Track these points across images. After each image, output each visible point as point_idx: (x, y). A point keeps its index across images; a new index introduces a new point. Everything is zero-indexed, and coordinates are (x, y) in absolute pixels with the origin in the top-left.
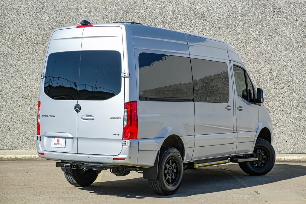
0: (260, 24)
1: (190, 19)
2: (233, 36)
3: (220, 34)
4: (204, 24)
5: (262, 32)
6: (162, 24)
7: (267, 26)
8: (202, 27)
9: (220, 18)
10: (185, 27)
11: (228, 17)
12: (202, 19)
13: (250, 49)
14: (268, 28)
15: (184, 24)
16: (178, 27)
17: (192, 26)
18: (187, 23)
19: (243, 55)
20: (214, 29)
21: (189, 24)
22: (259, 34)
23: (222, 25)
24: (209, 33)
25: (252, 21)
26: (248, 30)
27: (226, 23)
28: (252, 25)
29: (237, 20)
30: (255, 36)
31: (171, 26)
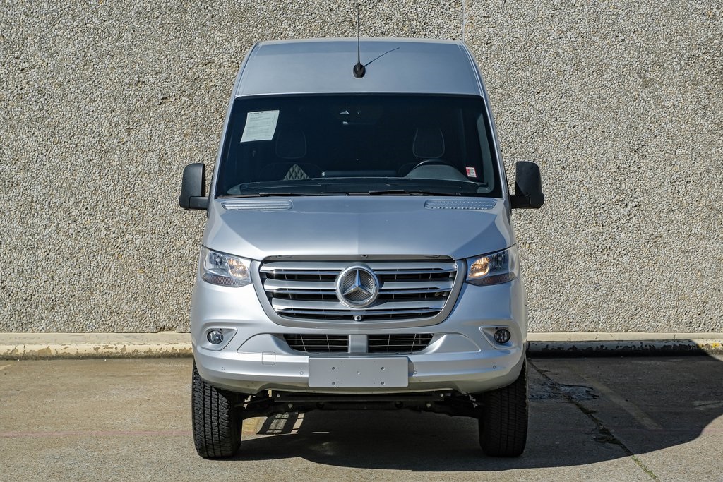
0: (241, 21)
1: (71, 12)
2: (176, 51)
3: (145, 47)
4: (106, 23)
5: (247, 41)
6: (3, 26)
7: (259, 26)
8: (100, 32)
9: (145, 9)
10: (61, 33)
11: (164, 5)
12: (101, 11)
13: (219, 83)
14: (260, 30)
15: (57, 26)
16: (44, 33)
17: (76, 28)
18: (64, 21)
19: (203, 97)
20: (130, 35)
21: (69, 24)
22: (239, 44)
23: (150, 26)
24: (117, 44)
25: (222, 13)
26: (212, 35)
27: (159, 19)
28: (223, 24)
29: (185, 11)
30: (231, 51)
31: (27, 29)
